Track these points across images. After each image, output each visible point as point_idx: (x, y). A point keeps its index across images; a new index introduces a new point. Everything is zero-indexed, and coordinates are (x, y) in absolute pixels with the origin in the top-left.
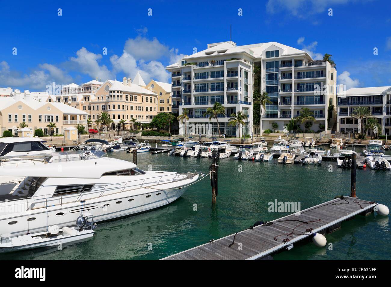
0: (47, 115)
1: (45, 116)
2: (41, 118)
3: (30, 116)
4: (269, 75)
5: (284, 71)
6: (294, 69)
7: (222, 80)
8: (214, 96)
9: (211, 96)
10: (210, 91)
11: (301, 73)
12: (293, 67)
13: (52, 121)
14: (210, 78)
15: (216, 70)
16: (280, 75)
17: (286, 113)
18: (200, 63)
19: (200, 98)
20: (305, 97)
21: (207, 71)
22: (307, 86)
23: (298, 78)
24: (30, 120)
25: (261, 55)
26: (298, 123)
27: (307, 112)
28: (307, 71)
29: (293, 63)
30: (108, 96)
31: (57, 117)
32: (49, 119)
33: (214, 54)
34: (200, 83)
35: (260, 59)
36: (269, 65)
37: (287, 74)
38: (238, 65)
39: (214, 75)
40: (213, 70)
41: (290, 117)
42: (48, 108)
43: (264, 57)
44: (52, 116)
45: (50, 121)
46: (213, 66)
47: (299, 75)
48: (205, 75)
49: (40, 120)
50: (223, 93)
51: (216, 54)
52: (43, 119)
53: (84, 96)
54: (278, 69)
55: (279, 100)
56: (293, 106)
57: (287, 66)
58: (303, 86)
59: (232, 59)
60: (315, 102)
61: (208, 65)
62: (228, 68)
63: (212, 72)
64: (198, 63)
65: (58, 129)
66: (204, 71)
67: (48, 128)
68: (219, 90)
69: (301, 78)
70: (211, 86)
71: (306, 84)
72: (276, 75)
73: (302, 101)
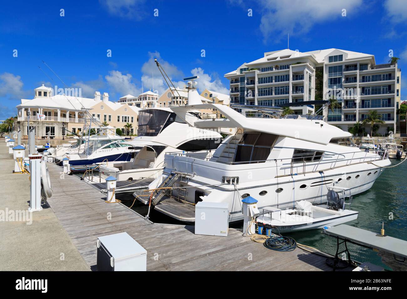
0: (124, 116)
1: (123, 117)
2: (119, 118)
3: (110, 116)
4: (331, 79)
5: (348, 76)
6: (359, 72)
7: (288, 84)
8: (278, 100)
9: (275, 100)
10: (274, 95)
11: (366, 77)
12: (358, 71)
13: (128, 122)
14: (274, 83)
15: (280, 74)
16: (344, 79)
17: (349, 117)
18: (262, 69)
19: (263, 102)
20: (371, 100)
21: (272, 76)
22: (373, 90)
23: (363, 81)
24: (110, 120)
25: (324, 60)
26: (363, 127)
27: (374, 115)
28: (373, 75)
29: (358, 66)
30: (170, 102)
31: (132, 118)
32: (125, 119)
33: (277, 59)
34: (263, 88)
35: (323, 64)
36: (332, 70)
37: (350, 78)
38: (304, 69)
39: (278, 79)
40: (277, 75)
41: (355, 120)
42: (125, 109)
43: (326, 62)
44: (128, 117)
45: (126, 122)
46: (277, 71)
47: (364, 79)
48: (270, 80)
49: (118, 120)
50: (288, 97)
51: (278, 59)
52: (121, 119)
53: (147, 102)
54: (342, 74)
55: (342, 103)
56: (358, 110)
57: (351, 70)
58: (368, 89)
59: (298, 63)
60: (381, 106)
61: (272, 70)
62: (293, 71)
63: (276, 77)
64: (261, 69)
65: (133, 129)
66: (267, 76)
67: (125, 128)
68: (284, 94)
69: (366, 81)
70: (276, 90)
71: (372, 87)
72: (340, 79)
73: (367, 104)
